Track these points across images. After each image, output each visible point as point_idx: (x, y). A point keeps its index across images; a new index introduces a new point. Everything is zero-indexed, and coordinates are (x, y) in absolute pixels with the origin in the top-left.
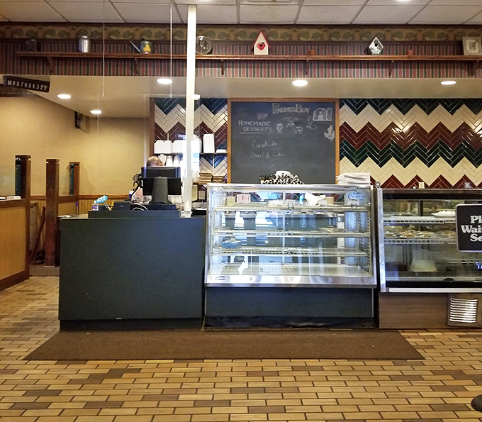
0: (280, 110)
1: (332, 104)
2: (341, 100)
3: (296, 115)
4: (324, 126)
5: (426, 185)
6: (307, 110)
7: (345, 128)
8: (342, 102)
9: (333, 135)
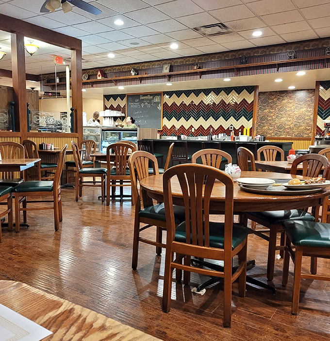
0: (143, 98)
1: (161, 94)
2: (164, 92)
3: (148, 100)
4: (158, 103)
5: (195, 129)
6: (152, 97)
7: (165, 105)
8: (165, 93)
9: (160, 108)
